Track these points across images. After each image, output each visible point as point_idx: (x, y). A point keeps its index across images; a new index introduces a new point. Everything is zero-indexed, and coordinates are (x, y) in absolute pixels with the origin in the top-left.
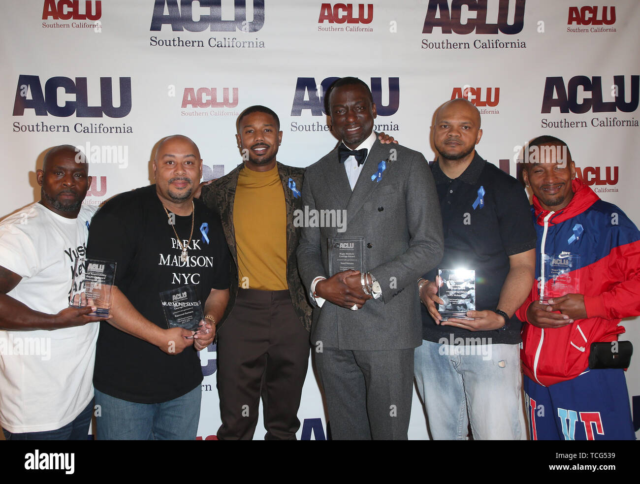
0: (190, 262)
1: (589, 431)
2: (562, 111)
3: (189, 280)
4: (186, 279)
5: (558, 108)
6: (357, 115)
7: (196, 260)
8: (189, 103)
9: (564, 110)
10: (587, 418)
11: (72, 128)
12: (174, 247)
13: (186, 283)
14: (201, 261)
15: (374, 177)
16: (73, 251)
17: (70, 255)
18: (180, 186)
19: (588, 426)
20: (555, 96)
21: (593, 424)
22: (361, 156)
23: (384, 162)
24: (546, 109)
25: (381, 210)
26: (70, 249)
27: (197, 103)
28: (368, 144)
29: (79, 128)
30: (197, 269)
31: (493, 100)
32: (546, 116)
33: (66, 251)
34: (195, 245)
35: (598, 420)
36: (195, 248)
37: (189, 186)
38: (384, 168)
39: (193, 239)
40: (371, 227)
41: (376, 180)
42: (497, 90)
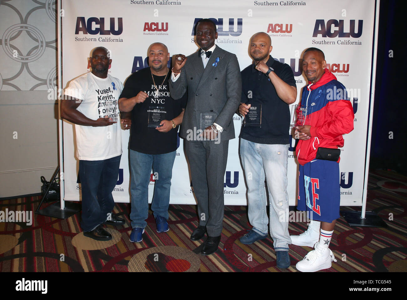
0: (161, 94)
1: (313, 187)
2: (323, 36)
3: (160, 102)
4: (159, 101)
5: (321, 35)
6: (207, 36)
7: (163, 94)
8: (147, 29)
9: (324, 36)
10: (313, 181)
11: (97, 40)
12: (152, 88)
13: (158, 103)
14: (166, 94)
15: (214, 65)
16: (100, 91)
17: (98, 92)
18: (157, 64)
19: (313, 185)
20: (320, 29)
21: (315, 184)
22: (209, 54)
23: (218, 58)
24: (315, 35)
25: (216, 79)
26: (99, 90)
27: (150, 29)
28: (212, 49)
29: (100, 39)
30: (164, 97)
31: (289, 30)
32: (315, 38)
33: (96, 90)
34: (164, 87)
35: (317, 182)
36: (164, 89)
37: (160, 64)
38: (218, 60)
39: (163, 85)
40: (212, 87)
41: (214, 66)
42: (291, 25)
